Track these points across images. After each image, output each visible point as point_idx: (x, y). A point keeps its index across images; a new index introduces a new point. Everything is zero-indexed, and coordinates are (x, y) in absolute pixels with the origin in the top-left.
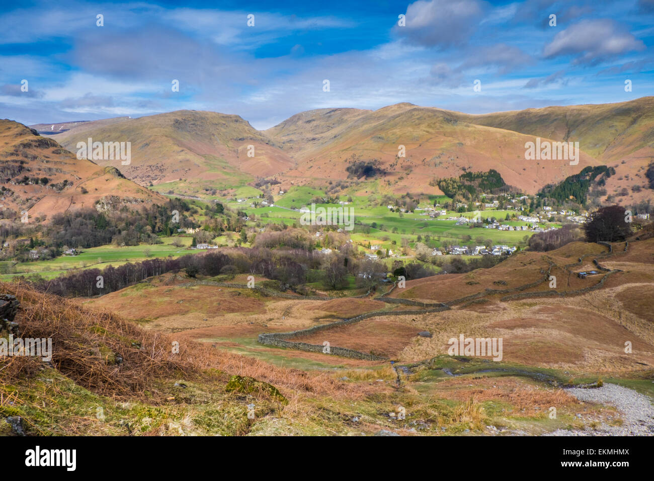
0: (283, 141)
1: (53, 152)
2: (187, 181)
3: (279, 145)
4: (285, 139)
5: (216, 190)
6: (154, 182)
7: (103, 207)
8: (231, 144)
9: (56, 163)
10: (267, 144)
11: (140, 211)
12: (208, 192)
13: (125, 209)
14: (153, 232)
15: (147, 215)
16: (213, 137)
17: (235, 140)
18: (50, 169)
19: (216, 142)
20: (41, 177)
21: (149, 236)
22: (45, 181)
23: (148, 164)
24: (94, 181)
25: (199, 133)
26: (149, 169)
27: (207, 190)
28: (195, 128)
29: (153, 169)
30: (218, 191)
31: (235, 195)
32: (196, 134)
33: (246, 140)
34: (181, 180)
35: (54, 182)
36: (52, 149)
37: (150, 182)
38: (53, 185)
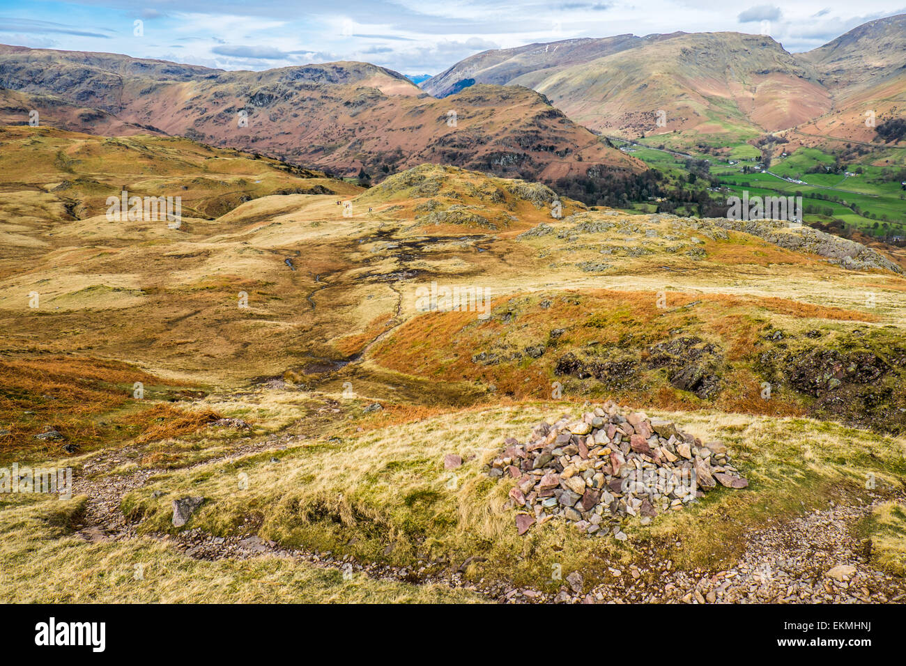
0: (826, 71)
1: (560, 122)
2: (682, 134)
3: (819, 77)
4: (832, 67)
5: (710, 147)
6: (647, 133)
7: (593, 174)
8: (749, 79)
9: (561, 132)
10: (800, 77)
11: (621, 179)
12: (701, 149)
13: (609, 177)
14: (629, 199)
15: (626, 183)
16: (727, 70)
17: (756, 73)
18: (556, 138)
19: (730, 77)
20: (550, 145)
21: (624, 202)
22: (552, 148)
23: (643, 111)
24: (588, 150)
25: (711, 65)
26: (643, 117)
27: (700, 147)
28: (706, 59)
29: (648, 116)
30: (712, 149)
31: (728, 156)
32: (707, 66)
33: (770, 74)
34: (675, 132)
35: (558, 150)
36: (559, 119)
37: (642, 133)
38: (557, 153)
